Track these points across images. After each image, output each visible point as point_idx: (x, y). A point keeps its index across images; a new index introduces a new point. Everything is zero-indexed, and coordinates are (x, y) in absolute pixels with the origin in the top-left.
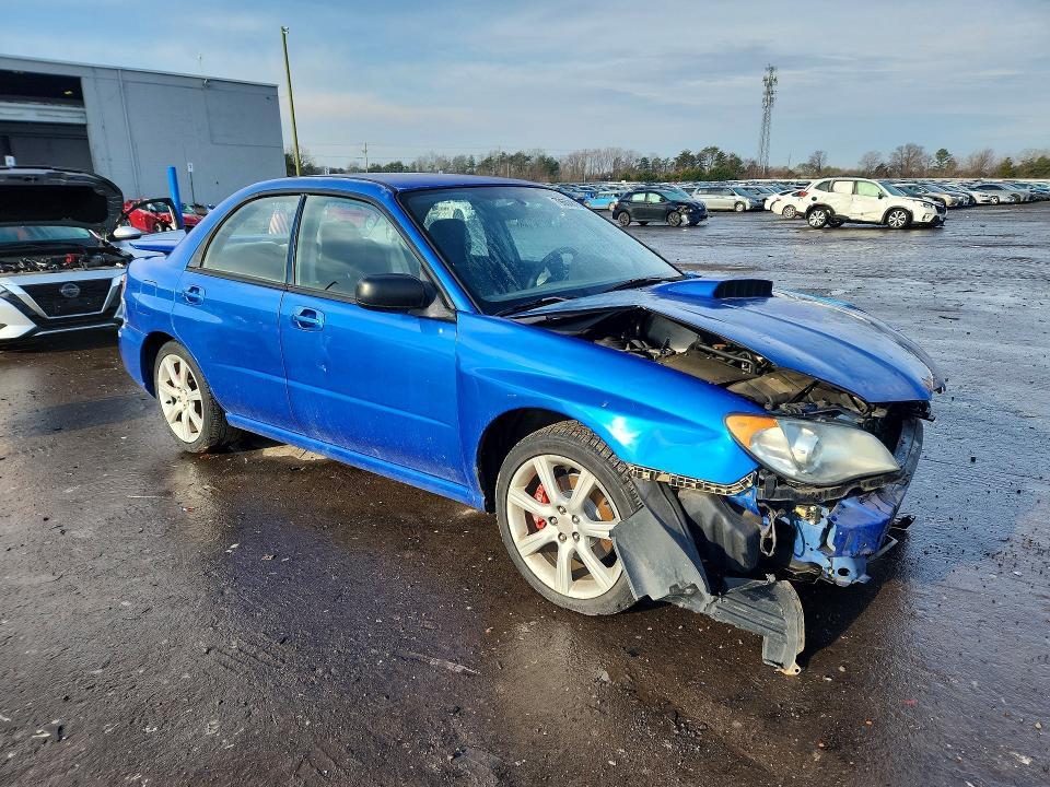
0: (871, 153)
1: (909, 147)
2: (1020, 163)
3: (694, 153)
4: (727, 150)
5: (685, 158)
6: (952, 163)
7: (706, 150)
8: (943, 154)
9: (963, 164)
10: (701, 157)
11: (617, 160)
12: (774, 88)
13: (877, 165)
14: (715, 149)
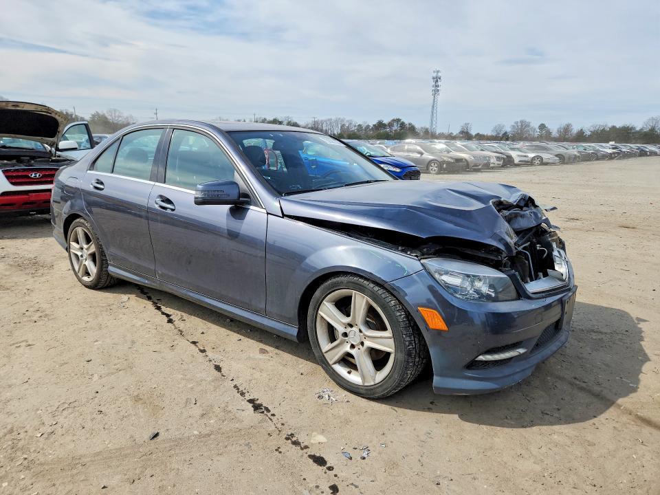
0: (499, 125)
1: (522, 122)
2: (590, 133)
3: (386, 121)
4: (406, 121)
5: (381, 125)
6: (549, 133)
7: (394, 120)
8: (542, 127)
9: (555, 134)
10: (390, 125)
11: (343, 126)
12: (439, 83)
13: (502, 132)
14: (398, 120)
